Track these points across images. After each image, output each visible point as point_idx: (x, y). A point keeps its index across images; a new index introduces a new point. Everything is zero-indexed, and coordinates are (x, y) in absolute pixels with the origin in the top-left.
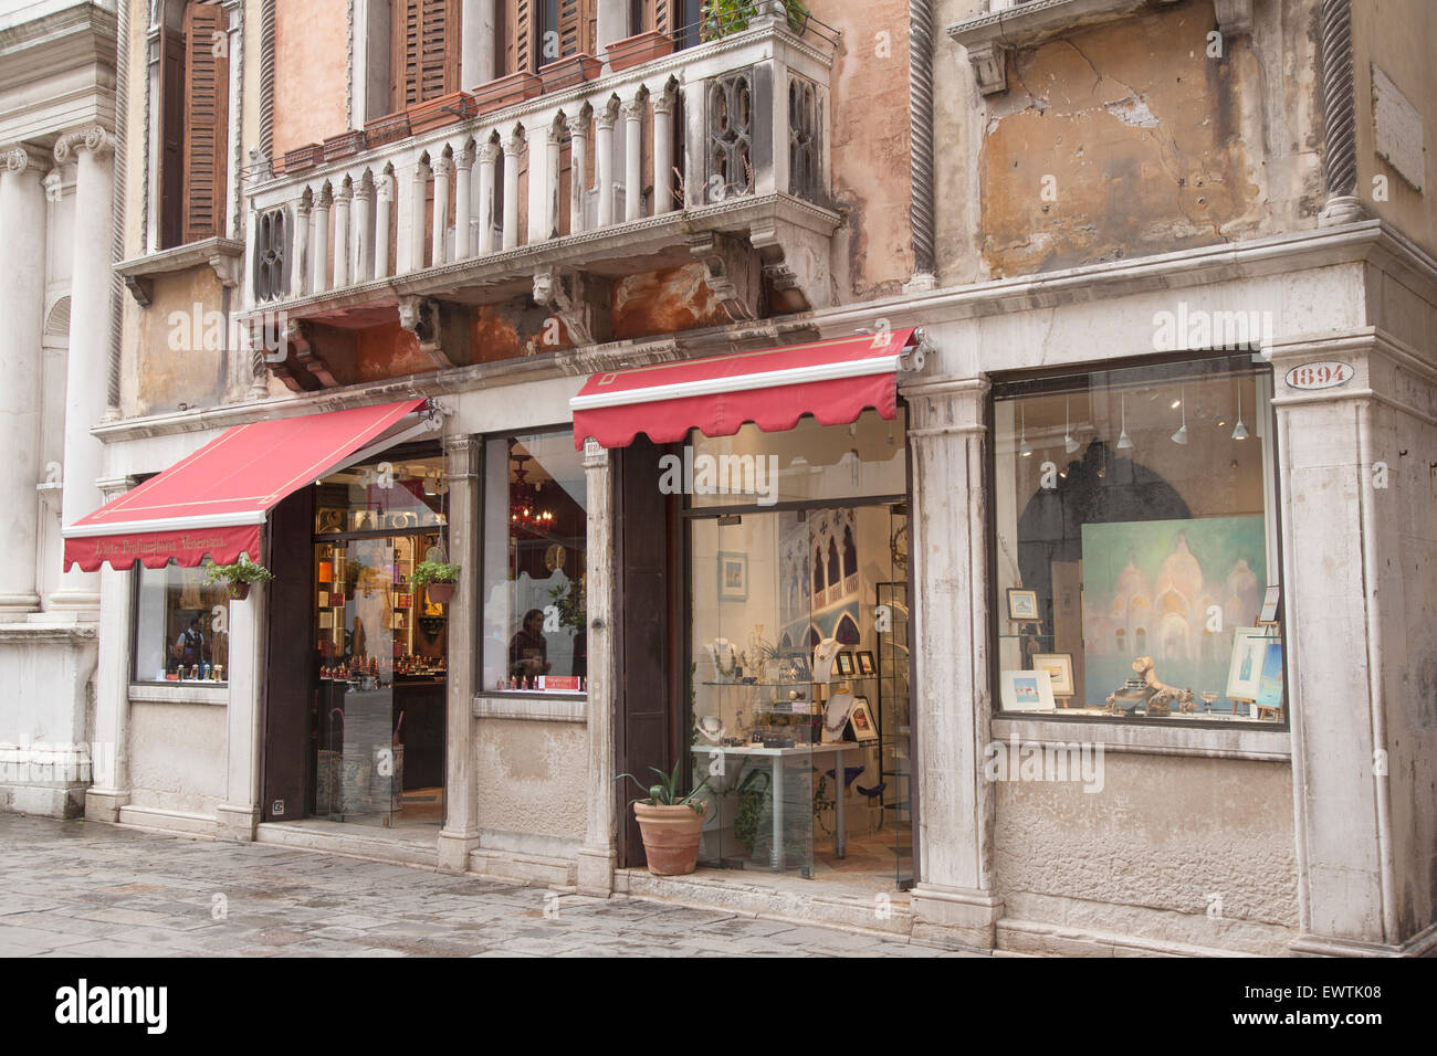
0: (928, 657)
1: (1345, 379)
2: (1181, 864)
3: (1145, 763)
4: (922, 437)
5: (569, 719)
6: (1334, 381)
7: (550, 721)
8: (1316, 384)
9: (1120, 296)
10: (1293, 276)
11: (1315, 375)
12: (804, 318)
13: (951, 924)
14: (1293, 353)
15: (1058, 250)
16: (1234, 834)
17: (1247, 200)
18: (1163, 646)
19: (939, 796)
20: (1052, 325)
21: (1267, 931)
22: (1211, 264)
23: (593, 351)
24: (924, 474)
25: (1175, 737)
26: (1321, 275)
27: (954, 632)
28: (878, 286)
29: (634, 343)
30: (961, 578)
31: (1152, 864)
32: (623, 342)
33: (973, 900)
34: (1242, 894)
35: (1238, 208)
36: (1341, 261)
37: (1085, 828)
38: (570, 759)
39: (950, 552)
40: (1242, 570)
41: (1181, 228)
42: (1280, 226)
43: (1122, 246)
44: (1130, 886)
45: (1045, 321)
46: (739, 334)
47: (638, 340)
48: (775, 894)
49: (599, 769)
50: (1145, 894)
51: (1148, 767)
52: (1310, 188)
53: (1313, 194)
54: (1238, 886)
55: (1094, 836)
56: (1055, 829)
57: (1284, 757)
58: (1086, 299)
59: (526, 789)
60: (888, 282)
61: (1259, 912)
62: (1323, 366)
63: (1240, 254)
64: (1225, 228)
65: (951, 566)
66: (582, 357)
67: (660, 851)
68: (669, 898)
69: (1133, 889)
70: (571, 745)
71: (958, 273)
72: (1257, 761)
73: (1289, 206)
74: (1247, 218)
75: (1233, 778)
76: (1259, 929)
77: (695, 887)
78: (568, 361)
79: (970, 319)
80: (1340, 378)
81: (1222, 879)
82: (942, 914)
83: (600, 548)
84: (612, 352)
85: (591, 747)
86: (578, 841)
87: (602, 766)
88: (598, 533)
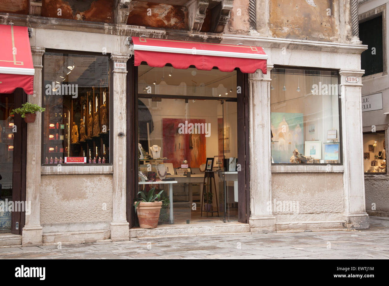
0: (255, 147)
1: (357, 81)
2: (318, 201)
3: (309, 175)
4: (254, 80)
5: (101, 173)
6: (355, 81)
8: (351, 82)
9: (309, 50)
10: (347, 54)
11: (351, 79)
12: (219, 35)
13: (264, 226)
14: (348, 73)
15: (291, 33)
16: (330, 191)
17: (336, 33)
18: (279, 146)
19: (258, 189)
20: (291, 54)
21: (336, 214)
22: (334, 47)
23: (126, 27)
24: (254, 92)
25: (318, 168)
26: (353, 55)
27: (263, 140)
28: (237, 30)
29: (146, 28)
30: (265, 124)
31: (311, 202)
32: (141, 27)
33: (271, 218)
34: (331, 206)
35: (333, 34)
37: (294, 194)
38: (99, 189)
39: (262, 116)
40: (298, 127)
41: (321, 36)
42: (342, 41)
43: (307, 37)
44: (306, 208)
45: (290, 53)
46: (193, 35)
47: (148, 27)
48: (201, 227)
49: (121, 191)
50: (309, 210)
51: (310, 176)
52: (348, 33)
53: (349, 35)
54: (331, 204)
55: (297, 196)
56: (286, 195)
57: (342, 171)
58: (301, 49)
60: (241, 30)
61: (335, 210)
62: (353, 77)
63: (340, 46)
64: (331, 38)
65: (262, 120)
66: (120, 28)
67: (154, 219)
68: (155, 236)
69: (306, 209)
70: (99, 184)
71: (263, 33)
72: (336, 173)
73: (344, 37)
74: (336, 37)
75: (330, 178)
76: (334, 214)
77: (168, 230)
78: (112, 28)
79: (269, 47)
80: (356, 81)
81: (327, 203)
82: (261, 223)
83: (122, 105)
84: (135, 29)
85: (117, 183)
86: (105, 222)
87: (123, 190)
88: (121, 99)
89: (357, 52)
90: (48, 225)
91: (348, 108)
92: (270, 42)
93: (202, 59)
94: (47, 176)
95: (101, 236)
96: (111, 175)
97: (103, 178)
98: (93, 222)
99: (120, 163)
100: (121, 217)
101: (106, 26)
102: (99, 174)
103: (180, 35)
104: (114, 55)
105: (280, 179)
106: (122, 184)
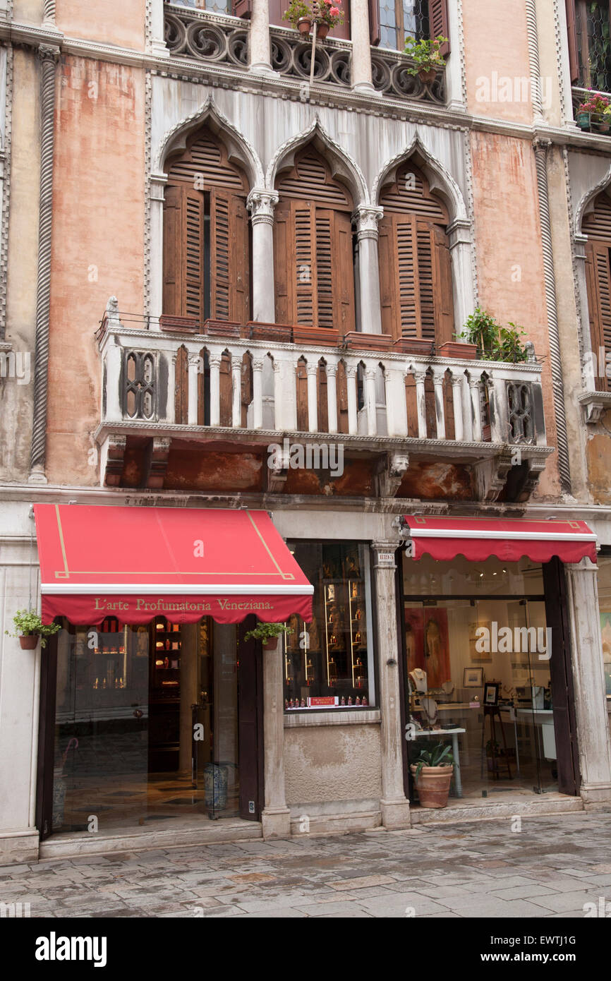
4: (573, 571)
7: (349, 725)
12: (521, 506)
13: (604, 801)
19: (591, 740)
23: (394, 502)
24: (575, 588)
28: (545, 496)
29: (422, 501)
30: (594, 636)
32: (414, 500)
38: (362, 748)
39: (589, 625)
46: (486, 507)
47: (424, 500)
48: (511, 805)
49: (395, 750)
59: (327, 772)
60: (549, 495)
65: (589, 631)
66: (384, 503)
68: (447, 820)
70: (362, 739)
71: (581, 498)
77: (464, 810)
78: (375, 504)
82: (599, 796)
83: (391, 617)
84: (406, 504)
85: (389, 737)
86: (372, 799)
87: (397, 748)
88: (389, 608)
90: (295, 805)
92: (593, 513)
94: (291, 730)
95: (371, 822)
96: (378, 725)
97: (367, 729)
98: (356, 800)
99: (392, 706)
100: (397, 791)
101: (368, 502)
102: (362, 724)
103: (468, 509)
104: (378, 543)
106: (395, 739)
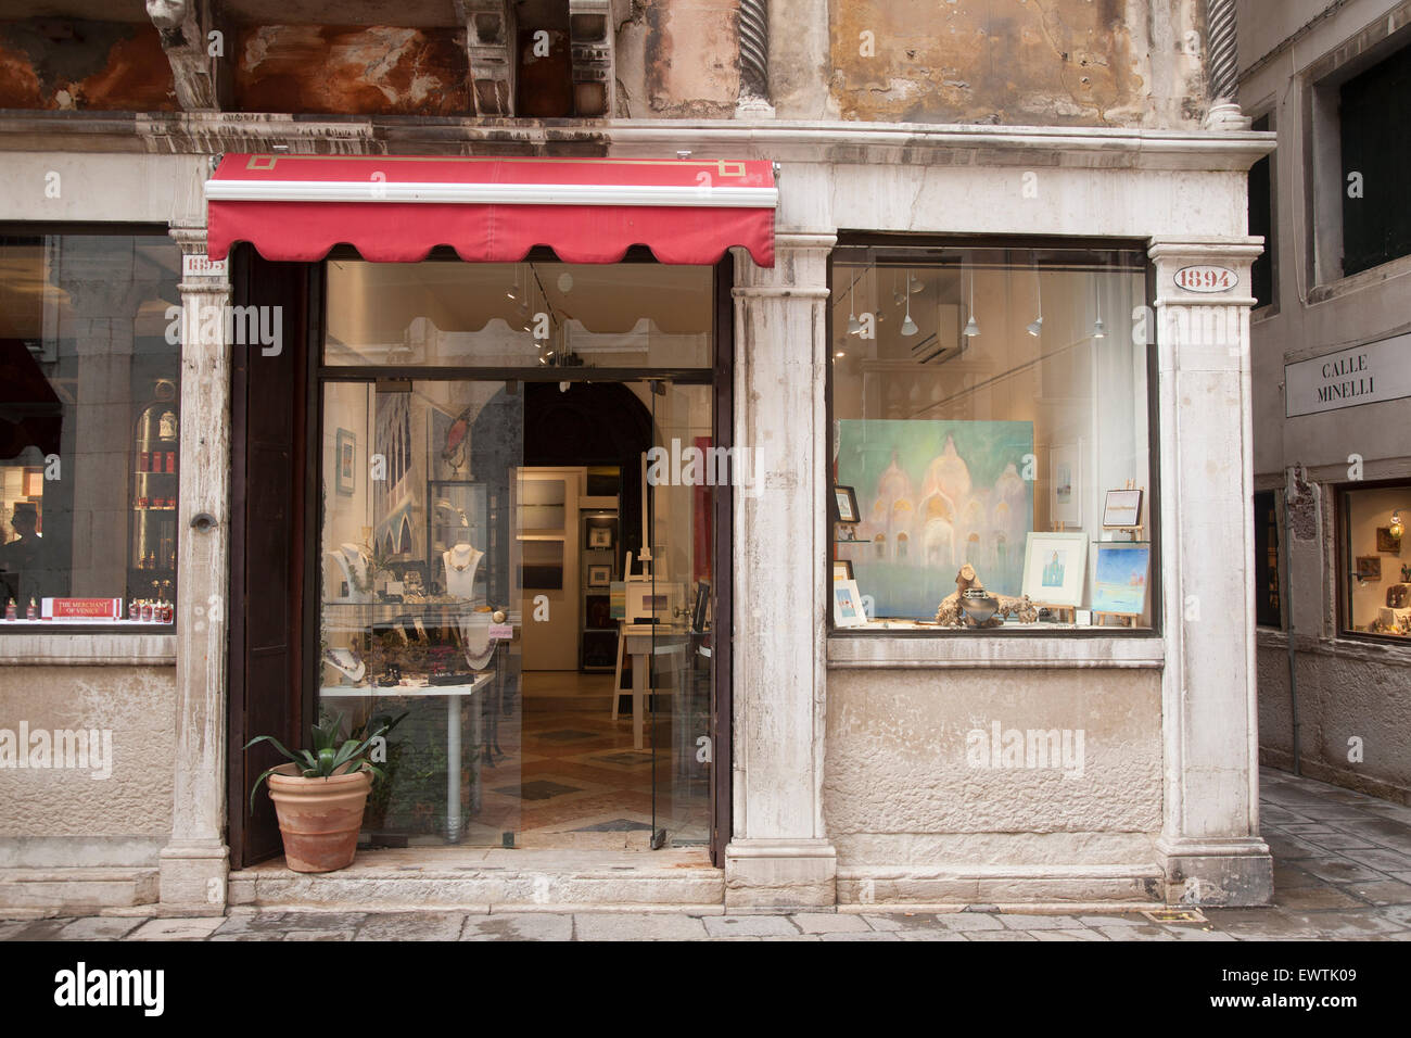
0: (753, 566)
1: (1230, 285)
2: (1041, 783)
3: (1005, 678)
4: (752, 297)
5: (135, 661)
6: (1219, 286)
7: (94, 665)
8: (1203, 288)
9: (1002, 166)
10: (1183, 175)
11: (1202, 278)
12: (593, 125)
13: (782, 884)
14: (1186, 253)
15: (925, 103)
16: (1097, 744)
17: (1132, 90)
18: (926, 554)
19: (765, 733)
20: (923, 187)
21: (1125, 839)
22: (1115, 147)
23: (217, 121)
24: (754, 342)
25: (1044, 648)
26: (1210, 178)
27: (790, 535)
28: (687, 104)
29: (296, 119)
30: (801, 473)
31: (1009, 785)
32: (276, 116)
33: (813, 852)
34: (1103, 806)
35: (1121, 97)
36: (1229, 168)
37: (933, 753)
38: (132, 720)
39: (787, 439)
40: (1010, 475)
41: (1063, 105)
42: (1163, 122)
43: (1000, 112)
44: (984, 812)
45: (914, 180)
46: (485, 132)
47: (301, 116)
48: (516, 878)
49: (202, 731)
50: (1000, 818)
51: (1008, 682)
52: (1192, 90)
53: (1194, 97)
54: (1099, 798)
55: (945, 762)
56: (899, 758)
57: (1155, 663)
58: (965, 163)
60: (701, 102)
61: (1119, 823)
62: (1210, 269)
63: (1145, 142)
64: (1109, 114)
65: (787, 456)
66: (193, 127)
67: (321, 839)
68: (332, 902)
69: (987, 815)
70: (132, 699)
71: (799, 107)
72: (1128, 668)
73: (1172, 103)
74: (1131, 108)
75: (1098, 687)
76: (1118, 839)
78: (163, 128)
79: (819, 163)
80: (1226, 284)
81: (1083, 793)
82: (771, 871)
83: (209, 412)
84: (251, 127)
85: (187, 700)
86: (151, 839)
87: (208, 727)
88: (206, 390)
89: (1230, 162)
91: (1187, 401)
92: (820, 141)
93: (485, 220)
95: (126, 892)
96: (168, 667)
97: (147, 678)
98: (107, 838)
99: (199, 627)
100: (200, 827)
101: (143, 123)
102: (129, 665)
103: (434, 137)
104: (176, 228)
105: (873, 691)
106: (203, 706)
